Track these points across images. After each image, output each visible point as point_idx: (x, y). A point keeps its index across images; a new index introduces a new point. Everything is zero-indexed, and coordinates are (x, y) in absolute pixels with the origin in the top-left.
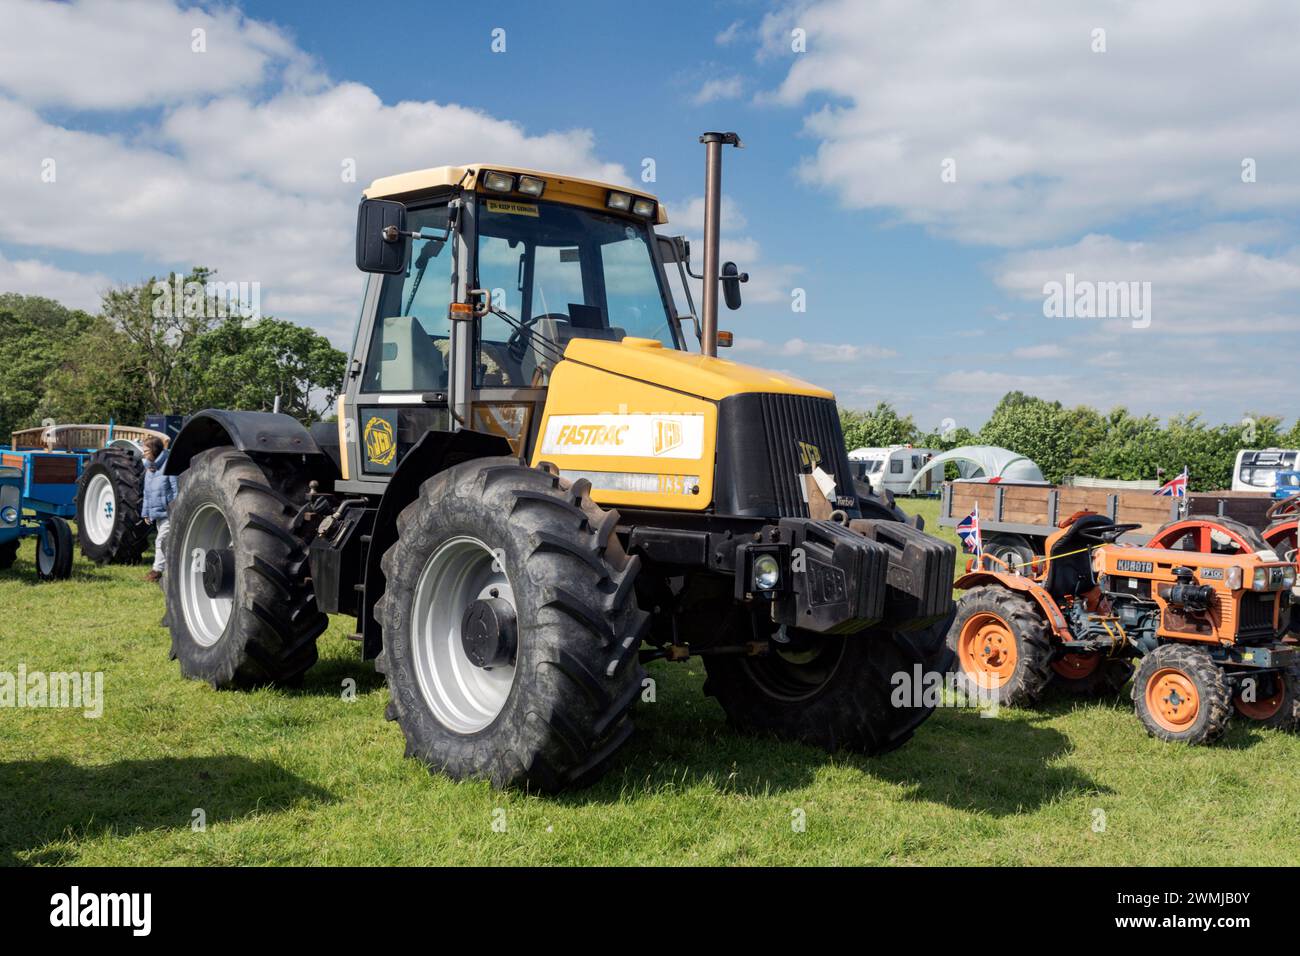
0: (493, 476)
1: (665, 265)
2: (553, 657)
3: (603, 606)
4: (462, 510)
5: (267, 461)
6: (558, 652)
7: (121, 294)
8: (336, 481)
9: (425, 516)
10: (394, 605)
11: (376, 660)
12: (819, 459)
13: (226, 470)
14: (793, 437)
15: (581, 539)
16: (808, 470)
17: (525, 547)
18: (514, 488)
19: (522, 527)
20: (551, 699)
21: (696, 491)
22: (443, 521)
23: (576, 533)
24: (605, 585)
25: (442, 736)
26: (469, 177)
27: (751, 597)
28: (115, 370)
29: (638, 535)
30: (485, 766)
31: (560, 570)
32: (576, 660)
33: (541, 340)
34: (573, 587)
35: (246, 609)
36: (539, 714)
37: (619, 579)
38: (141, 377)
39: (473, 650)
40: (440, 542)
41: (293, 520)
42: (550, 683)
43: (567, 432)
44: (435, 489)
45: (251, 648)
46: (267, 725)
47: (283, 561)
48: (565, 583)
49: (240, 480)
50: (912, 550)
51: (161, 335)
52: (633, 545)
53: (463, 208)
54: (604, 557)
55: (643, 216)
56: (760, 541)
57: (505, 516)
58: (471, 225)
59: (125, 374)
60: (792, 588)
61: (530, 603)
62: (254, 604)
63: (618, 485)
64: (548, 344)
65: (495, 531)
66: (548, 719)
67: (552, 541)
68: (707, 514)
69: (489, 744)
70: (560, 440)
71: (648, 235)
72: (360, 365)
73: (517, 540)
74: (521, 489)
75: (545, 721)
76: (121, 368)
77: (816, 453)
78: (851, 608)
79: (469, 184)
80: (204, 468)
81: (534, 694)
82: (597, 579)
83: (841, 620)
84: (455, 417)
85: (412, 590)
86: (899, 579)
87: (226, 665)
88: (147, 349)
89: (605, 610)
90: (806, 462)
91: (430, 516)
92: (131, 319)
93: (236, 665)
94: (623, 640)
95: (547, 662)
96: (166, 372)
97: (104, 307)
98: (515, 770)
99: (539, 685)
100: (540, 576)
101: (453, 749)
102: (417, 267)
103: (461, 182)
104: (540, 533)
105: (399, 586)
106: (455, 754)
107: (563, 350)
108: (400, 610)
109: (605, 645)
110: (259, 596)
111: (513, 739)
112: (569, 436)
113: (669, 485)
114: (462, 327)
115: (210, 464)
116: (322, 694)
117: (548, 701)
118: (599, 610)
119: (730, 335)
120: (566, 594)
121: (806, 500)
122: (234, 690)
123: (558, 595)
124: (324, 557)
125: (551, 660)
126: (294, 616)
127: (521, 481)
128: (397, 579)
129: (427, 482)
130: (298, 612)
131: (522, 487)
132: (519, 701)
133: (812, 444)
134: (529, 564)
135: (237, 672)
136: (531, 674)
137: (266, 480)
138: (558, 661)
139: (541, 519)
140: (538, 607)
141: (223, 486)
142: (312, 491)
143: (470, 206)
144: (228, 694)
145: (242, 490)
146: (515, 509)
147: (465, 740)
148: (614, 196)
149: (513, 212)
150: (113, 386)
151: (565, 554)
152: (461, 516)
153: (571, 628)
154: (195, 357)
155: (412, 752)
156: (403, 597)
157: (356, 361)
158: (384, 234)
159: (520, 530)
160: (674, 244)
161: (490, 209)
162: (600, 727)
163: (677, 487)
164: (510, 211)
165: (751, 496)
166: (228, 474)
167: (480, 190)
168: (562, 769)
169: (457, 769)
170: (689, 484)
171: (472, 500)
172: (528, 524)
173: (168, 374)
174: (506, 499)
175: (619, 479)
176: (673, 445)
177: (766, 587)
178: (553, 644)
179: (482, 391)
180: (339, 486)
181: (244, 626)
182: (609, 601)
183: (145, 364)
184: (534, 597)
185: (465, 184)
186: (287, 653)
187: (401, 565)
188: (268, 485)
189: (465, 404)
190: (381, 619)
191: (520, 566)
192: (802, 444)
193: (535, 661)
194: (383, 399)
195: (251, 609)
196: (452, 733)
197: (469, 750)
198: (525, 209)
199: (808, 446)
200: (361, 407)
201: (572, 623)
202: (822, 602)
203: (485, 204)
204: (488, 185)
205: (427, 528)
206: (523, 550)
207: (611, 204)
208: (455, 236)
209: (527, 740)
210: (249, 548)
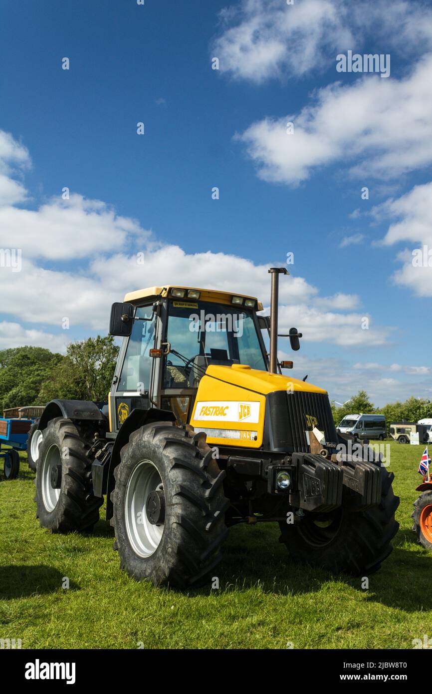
0: (157, 431)
1: (261, 330)
2: (179, 521)
3: (204, 495)
4: (144, 447)
5: (80, 423)
6: (180, 518)
7: (76, 346)
8: (107, 433)
9: (131, 450)
10: (118, 493)
11: (111, 520)
12: (316, 424)
13: (60, 428)
14: (303, 412)
15: (195, 462)
16: (311, 429)
17: (168, 465)
18: (167, 437)
19: (168, 456)
20: (178, 541)
21: (256, 439)
22: (138, 453)
23: (193, 459)
24: (206, 485)
25: (135, 559)
26: (164, 291)
27: (277, 492)
28: (72, 380)
29: (231, 460)
30: (151, 574)
31: (184, 477)
32: (190, 522)
33: (196, 367)
34: (189, 486)
35: (65, 494)
36: (172, 548)
37: (213, 482)
38: (83, 384)
39: (150, 516)
40: (137, 463)
41: (88, 451)
42: (178, 533)
43: (204, 409)
44: (135, 438)
45: (66, 513)
46: (64, 551)
47: (82, 471)
48: (185, 483)
49: (65, 432)
50: (359, 470)
51: (93, 364)
52: (229, 465)
53: (161, 305)
54: (206, 471)
55: (250, 307)
56: (284, 463)
57: (161, 450)
58: (165, 313)
59: (76, 382)
60: (298, 488)
61: (170, 493)
62: (68, 491)
63: (223, 435)
64: (200, 369)
65: (157, 457)
66: (176, 551)
67: (180, 463)
68: (261, 450)
69: (152, 563)
70: (201, 413)
71: (253, 317)
72: (117, 378)
73: (166, 462)
74: (170, 437)
75: (174, 552)
76: (74, 379)
77: (315, 421)
78: (323, 499)
79: (164, 294)
80: (52, 427)
81: (170, 539)
82: (202, 481)
83: (319, 505)
84: (153, 403)
85: (125, 486)
86: (353, 485)
87: (56, 521)
88: (86, 371)
89: (205, 497)
90: (309, 425)
91: (133, 449)
92: (79, 357)
93: (60, 521)
94: (215, 513)
95: (176, 523)
96: (94, 382)
97: (68, 351)
98: (163, 577)
99: (173, 534)
100: (174, 480)
101: (138, 565)
102: (149, 332)
103: (161, 294)
104: (175, 459)
105: (120, 484)
106: (137, 567)
107: (205, 370)
108: (120, 495)
109: (204, 515)
110: (71, 488)
111: (162, 561)
112: (205, 411)
113: (245, 436)
114: (158, 360)
115: (55, 425)
116: (99, 536)
117: (176, 543)
118: (202, 497)
119: (292, 363)
120: (185, 488)
121: (309, 444)
122: (60, 533)
123: (181, 490)
124: (97, 469)
125: (177, 522)
126: (87, 498)
127: (170, 434)
128: (119, 480)
129: (132, 433)
130: (88, 496)
131: (170, 436)
132: (164, 542)
133: (313, 416)
134: (170, 474)
135: (61, 524)
136: (169, 528)
137: (77, 432)
138: (180, 522)
139: (177, 451)
140: (173, 495)
141: (59, 435)
142: (96, 438)
143: (164, 304)
144: (57, 535)
145: (66, 437)
146: (165, 447)
147: (144, 561)
148: (234, 298)
149: (186, 307)
150: (70, 388)
151: (187, 469)
152: (144, 450)
153: (188, 506)
154: (108, 373)
155: (122, 567)
156: (122, 489)
157: (115, 376)
158: (122, 318)
159: (167, 457)
160: (266, 320)
161: (174, 306)
162: (203, 556)
163: (248, 437)
164: (184, 306)
165: (281, 442)
166: (61, 429)
167: (170, 297)
168: (186, 577)
169: (138, 575)
170: (253, 435)
171: (149, 442)
172: (170, 454)
173: (95, 382)
174: (162, 442)
175: (224, 433)
176: (247, 416)
177: (284, 487)
178: (179, 513)
179: (166, 390)
180: (108, 435)
181: (64, 502)
182: (207, 493)
183: (85, 378)
184: (171, 490)
185: (162, 294)
186: (84, 516)
187: (121, 474)
188: (78, 435)
189: (157, 396)
190: (113, 500)
191: (166, 475)
192: (307, 416)
193: (172, 521)
194: (126, 394)
195: (66, 494)
196: (139, 557)
197: (144, 566)
198: (191, 305)
199: (311, 417)
200: (117, 398)
201: (188, 503)
202: (311, 496)
203: (172, 303)
204: (173, 295)
205: (132, 456)
206: (168, 466)
207: (233, 302)
208: (156, 318)
209: (167, 562)
210: (67, 465)
